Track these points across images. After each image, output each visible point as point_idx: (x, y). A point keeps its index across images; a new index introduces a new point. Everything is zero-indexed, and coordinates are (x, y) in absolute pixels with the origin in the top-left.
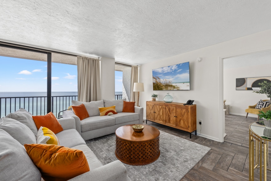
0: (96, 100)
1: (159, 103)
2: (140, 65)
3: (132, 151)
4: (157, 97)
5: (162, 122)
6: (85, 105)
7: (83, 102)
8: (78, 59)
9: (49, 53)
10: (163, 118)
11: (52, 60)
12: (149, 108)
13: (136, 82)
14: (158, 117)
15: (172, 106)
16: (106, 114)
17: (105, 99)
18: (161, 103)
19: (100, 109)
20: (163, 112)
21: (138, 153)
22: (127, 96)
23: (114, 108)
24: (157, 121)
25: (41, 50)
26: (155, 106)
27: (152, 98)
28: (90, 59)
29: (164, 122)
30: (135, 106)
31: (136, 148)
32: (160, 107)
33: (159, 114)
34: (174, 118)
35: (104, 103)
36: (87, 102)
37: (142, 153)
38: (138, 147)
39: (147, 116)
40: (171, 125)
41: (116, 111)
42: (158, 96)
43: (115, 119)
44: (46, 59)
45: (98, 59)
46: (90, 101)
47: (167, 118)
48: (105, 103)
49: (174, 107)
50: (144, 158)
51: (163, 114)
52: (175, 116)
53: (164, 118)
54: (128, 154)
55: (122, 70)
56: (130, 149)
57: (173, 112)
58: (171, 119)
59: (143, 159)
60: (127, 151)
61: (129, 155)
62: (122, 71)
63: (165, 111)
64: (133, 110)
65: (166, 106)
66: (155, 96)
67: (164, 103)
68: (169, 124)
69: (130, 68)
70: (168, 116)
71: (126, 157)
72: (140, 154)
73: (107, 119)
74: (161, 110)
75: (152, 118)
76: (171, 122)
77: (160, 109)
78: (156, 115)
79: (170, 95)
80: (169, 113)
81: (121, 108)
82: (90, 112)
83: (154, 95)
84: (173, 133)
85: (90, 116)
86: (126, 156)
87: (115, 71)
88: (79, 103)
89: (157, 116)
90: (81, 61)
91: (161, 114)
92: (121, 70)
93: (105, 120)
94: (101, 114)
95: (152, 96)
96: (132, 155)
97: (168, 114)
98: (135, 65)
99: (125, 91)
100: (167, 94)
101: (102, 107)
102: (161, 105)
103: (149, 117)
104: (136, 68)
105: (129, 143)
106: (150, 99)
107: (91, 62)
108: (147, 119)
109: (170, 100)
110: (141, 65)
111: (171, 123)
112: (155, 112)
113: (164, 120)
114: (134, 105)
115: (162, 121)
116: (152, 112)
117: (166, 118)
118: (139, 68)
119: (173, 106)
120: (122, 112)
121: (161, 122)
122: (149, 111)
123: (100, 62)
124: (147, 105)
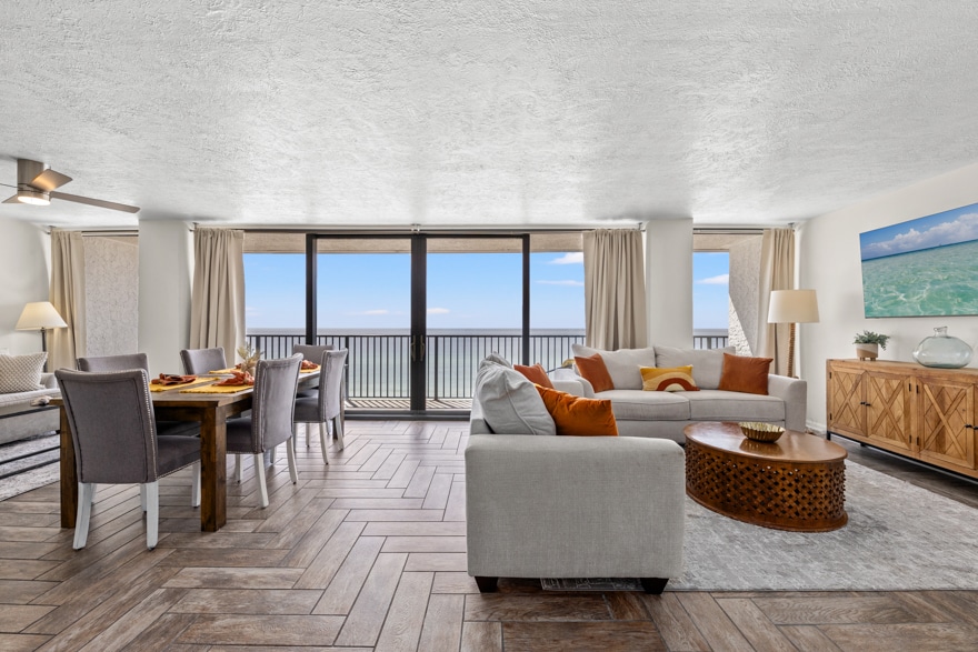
0: (633, 346)
1: (887, 368)
2: (803, 222)
3: (729, 480)
4: (883, 344)
5: (903, 445)
6: (604, 358)
7: (598, 349)
8: (586, 237)
9: (525, 236)
10: (908, 427)
11: (531, 247)
12: (842, 387)
13: (782, 289)
14: (884, 424)
15: (953, 383)
16: (662, 387)
17: (657, 345)
18: (896, 369)
19: (644, 373)
20: (907, 403)
21: (749, 490)
22: (746, 343)
23: (689, 371)
24: (879, 440)
25: (512, 233)
26: (868, 380)
27: (856, 346)
28: (617, 231)
29: (914, 445)
30: (770, 375)
31: (742, 473)
32: (895, 383)
33: (887, 413)
34: (963, 434)
35: (656, 356)
36: (607, 349)
37: (762, 493)
38: (747, 474)
39: (830, 417)
40: (950, 460)
41: (693, 383)
42: (889, 343)
43: (690, 403)
44: (521, 248)
45: (636, 228)
46: (616, 348)
47: (928, 432)
48: (660, 358)
49: (966, 384)
50: (769, 510)
51: (907, 412)
52: (970, 422)
53: (913, 429)
54: (718, 487)
55: (727, 247)
56: (723, 473)
57: (962, 406)
58: (950, 435)
59: (765, 509)
60: (715, 478)
61: (721, 490)
62: (727, 250)
63: (921, 403)
64: (762, 387)
65: (922, 379)
66: (872, 341)
67: (915, 369)
68: (939, 456)
69: (756, 240)
70: (932, 423)
71: (712, 494)
72: (755, 493)
73: (664, 400)
74: (900, 398)
75: (853, 424)
76: (951, 450)
77: (894, 394)
78: (873, 415)
79: (949, 335)
80: (938, 410)
81: (715, 376)
82: (615, 377)
83: (870, 335)
84: (961, 497)
85: (615, 386)
86: (712, 490)
87: (694, 254)
88: (590, 352)
89: (880, 420)
90: (593, 241)
91: (898, 411)
92: (723, 247)
93: (658, 400)
94: (645, 384)
95: (857, 342)
96: (729, 490)
97: (933, 414)
98: (783, 224)
99: (739, 324)
100: (933, 333)
101: (650, 365)
102: (896, 377)
103: (841, 421)
104: (782, 237)
105: (721, 456)
106: (851, 352)
107: (617, 240)
108: (833, 430)
109: (953, 358)
110: (808, 222)
111: (949, 451)
112: (866, 404)
113: (914, 437)
114: (766, 370)
115: (904, 440)
116: (855, 401)
117: (921, 429)
118: (798, 235)
119: (963, 380)
120: (718, 389)
121: (898, 446)
122: (840, 398)
123: (644, 235)
124: (830, 375)
